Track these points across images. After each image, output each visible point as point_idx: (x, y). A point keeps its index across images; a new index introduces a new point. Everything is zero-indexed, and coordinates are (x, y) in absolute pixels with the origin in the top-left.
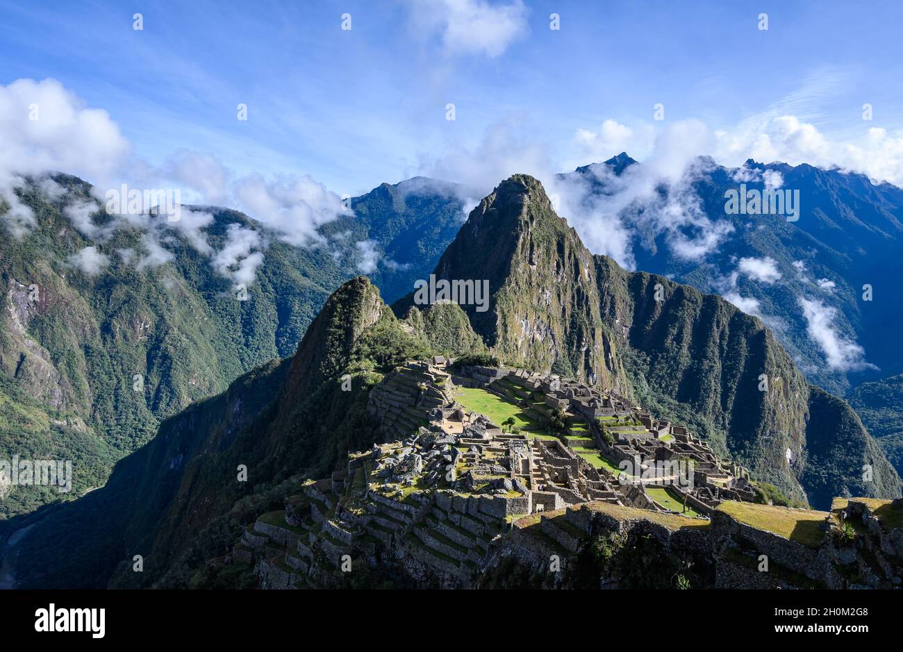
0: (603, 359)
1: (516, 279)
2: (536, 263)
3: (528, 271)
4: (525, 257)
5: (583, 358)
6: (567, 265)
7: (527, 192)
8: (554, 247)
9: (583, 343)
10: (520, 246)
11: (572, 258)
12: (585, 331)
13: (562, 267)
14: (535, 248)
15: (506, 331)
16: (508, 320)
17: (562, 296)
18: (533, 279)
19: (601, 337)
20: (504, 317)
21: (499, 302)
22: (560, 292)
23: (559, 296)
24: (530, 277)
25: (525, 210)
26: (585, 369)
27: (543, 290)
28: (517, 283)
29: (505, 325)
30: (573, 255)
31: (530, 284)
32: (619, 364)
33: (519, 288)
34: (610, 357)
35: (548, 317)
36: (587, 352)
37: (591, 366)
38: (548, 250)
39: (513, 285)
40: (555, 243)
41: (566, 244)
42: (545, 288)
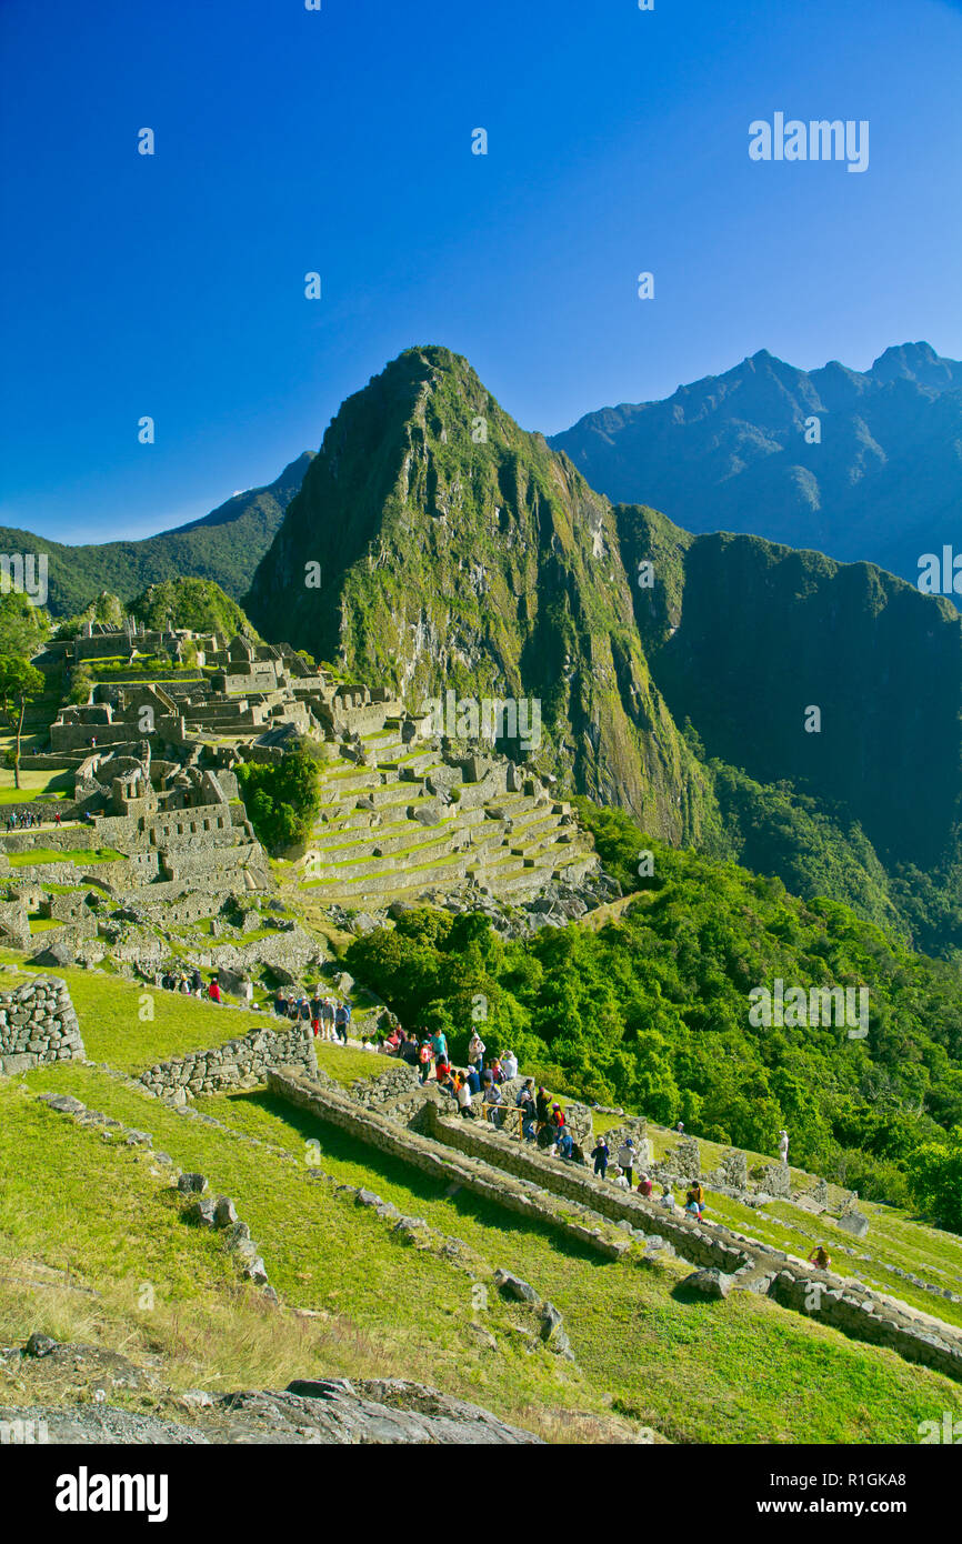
0: (614, 697)
1: (392, 543)
2: (444, 511)
3: (428, 527)
4: (419, 500)
5: (568, 693)
6: (525, 514)
7: (428, 376)
8: (492, 480)
9: (566, 667)
10: (405, 480)
11: (537, 500)
12: (568, 643)
13: (512, 518)
14: (441, 480)
15: (361, 644)
16: (368, 623)
17: (516, 575)
18: (441, 543)
19: (609, 653)
20: (358, 616)
21: (347, 587)
22: (510, 569)
23: (509, 576)
24: (433, 540)
25: (420, 409)
26: (570, 718)
27: (466, 564)
28: (395, 552)
29: (360, 633)
30: (536, 494)
31: (434, 553)
32: (656, 705)
33: (402, 560)
34: (633, 692)
35: (484, 618)
36: (576, 684)
37: (586, 708)
38: (477, 488)
39: (386, 553)
40: (494, 472)
41: (521, 472)
42: (471, 563)
